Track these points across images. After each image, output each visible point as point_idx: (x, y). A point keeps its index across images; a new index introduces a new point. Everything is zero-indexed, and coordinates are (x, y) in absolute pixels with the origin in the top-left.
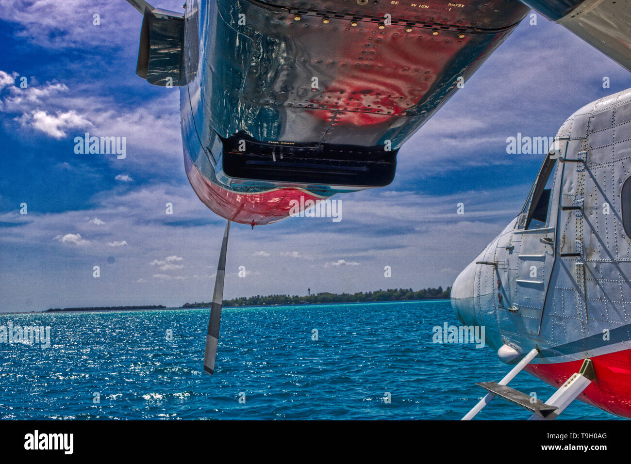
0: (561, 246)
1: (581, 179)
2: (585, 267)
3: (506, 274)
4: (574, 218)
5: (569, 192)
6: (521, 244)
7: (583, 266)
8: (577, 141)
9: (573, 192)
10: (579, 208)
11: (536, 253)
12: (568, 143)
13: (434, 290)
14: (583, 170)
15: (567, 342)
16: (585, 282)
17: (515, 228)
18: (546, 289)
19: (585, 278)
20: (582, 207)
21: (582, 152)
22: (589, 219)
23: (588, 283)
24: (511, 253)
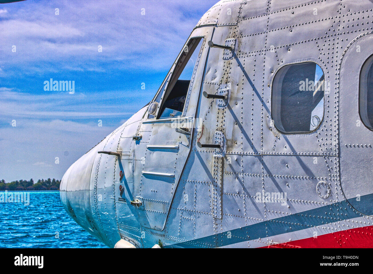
0: (198, 137)
1: (228, 67)
2: (225, 159)
3: (131, 166)
4: (216, 108)
5: (212, 80)
6: (151, 134)
7: (222, 159)
8: (225, 28)
9: (217, 80)
10: (223, 97)
11: (168, 143)
12: (214, 29)
13: (26, 182)
14: (230, 58)
15: (196, 238)
16: (222, 176)
17: (143, 117)
18: (176, 181)
19: (223, 171)
20: (226, 97)
21: (230, 39)
22: (233, 109)
23: (226, 176)
24: (138, 143)
